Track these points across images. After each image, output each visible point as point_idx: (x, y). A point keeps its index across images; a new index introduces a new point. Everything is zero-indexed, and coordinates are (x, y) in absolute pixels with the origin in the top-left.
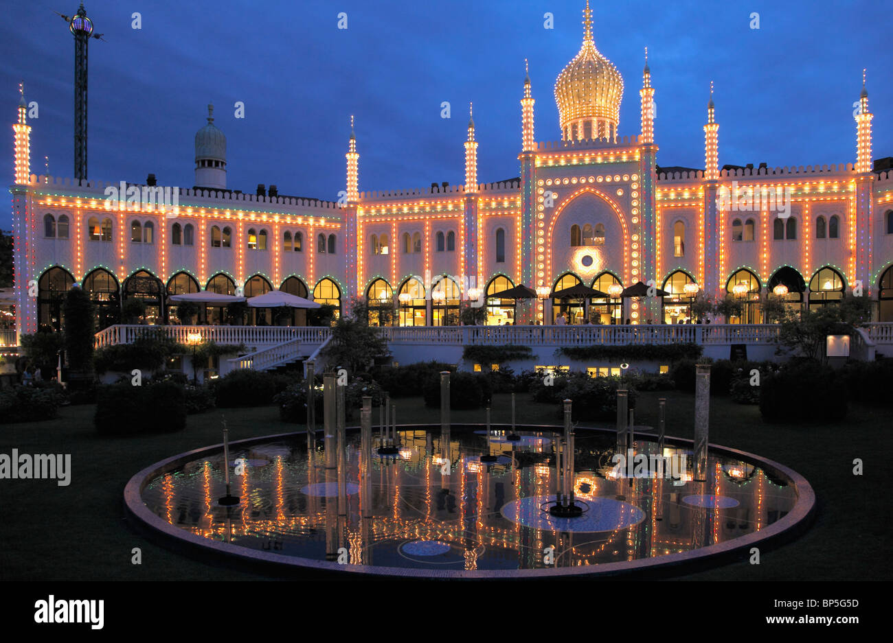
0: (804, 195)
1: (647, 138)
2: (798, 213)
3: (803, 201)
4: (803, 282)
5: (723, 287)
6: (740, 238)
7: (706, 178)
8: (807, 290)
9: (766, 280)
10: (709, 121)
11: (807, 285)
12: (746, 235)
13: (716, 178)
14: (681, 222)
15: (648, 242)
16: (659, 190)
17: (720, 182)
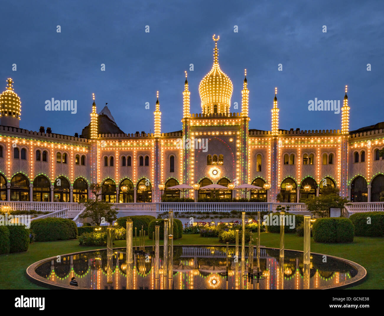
0: (317, 144)
1: (245, 114)
2: (314, 152)
3: (317, 146)
4: (316, 184)
5: (279, 186)
6: (287, 163)
7: (272, 135)
8: (319, 188)
9: (299, 183)
10: (274, 107)
11: (319, 185)
12: (290, 162)
13: (277, 134)
14: (260, 155)
15: (245, 164)
16: (250, 140)
17: (279, 137)
